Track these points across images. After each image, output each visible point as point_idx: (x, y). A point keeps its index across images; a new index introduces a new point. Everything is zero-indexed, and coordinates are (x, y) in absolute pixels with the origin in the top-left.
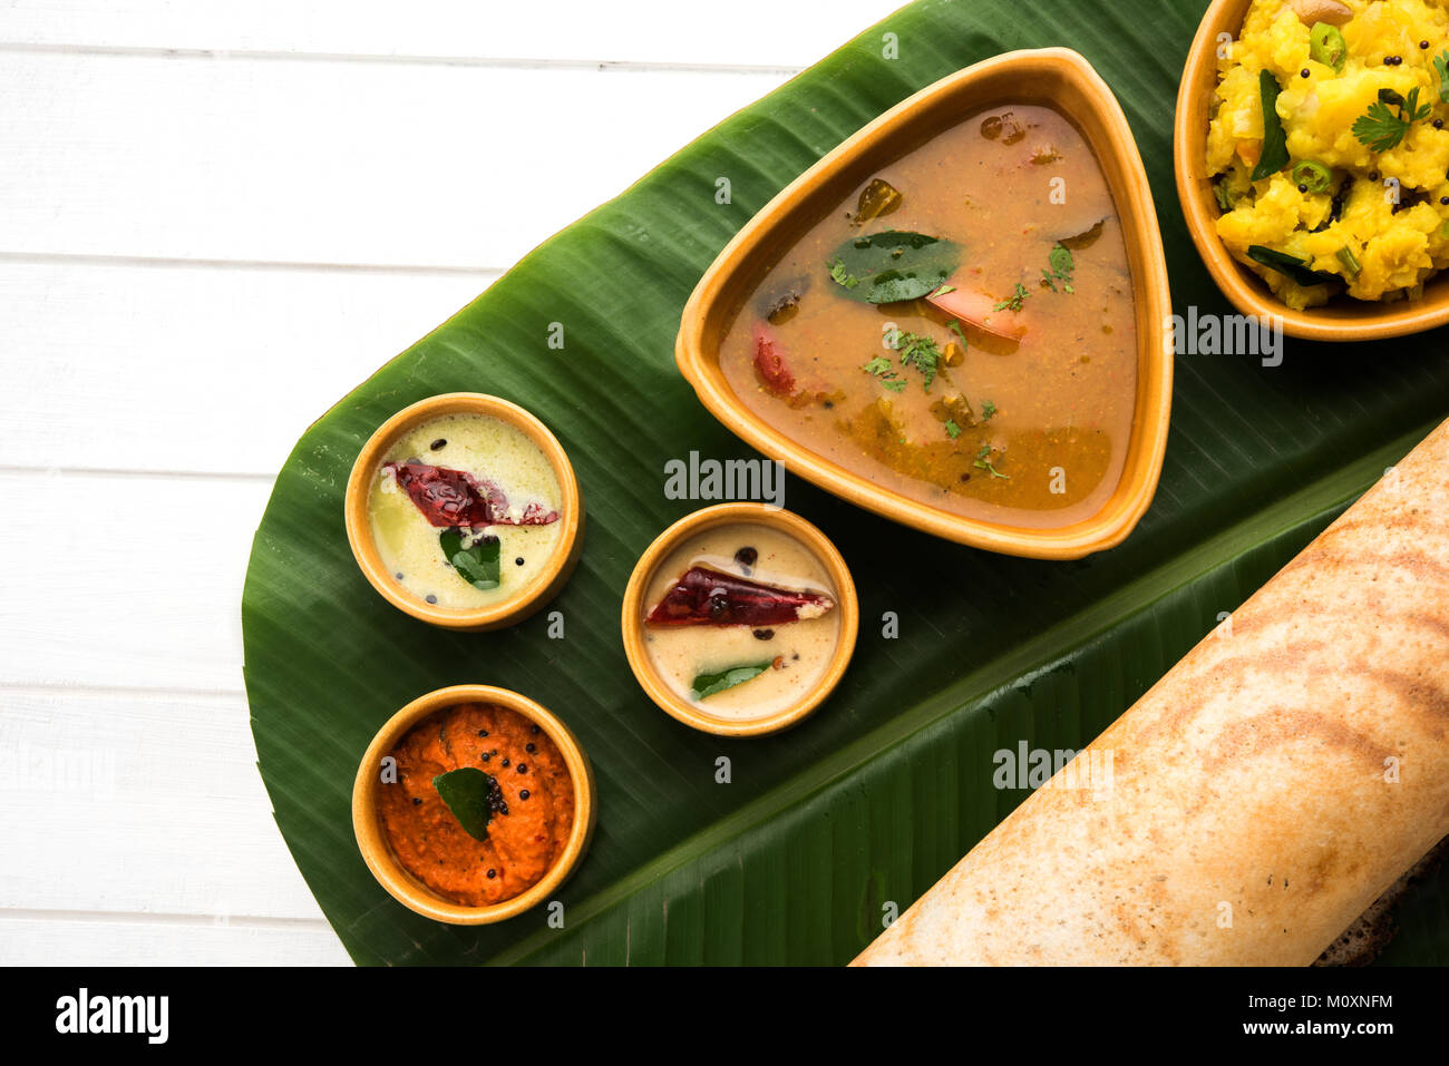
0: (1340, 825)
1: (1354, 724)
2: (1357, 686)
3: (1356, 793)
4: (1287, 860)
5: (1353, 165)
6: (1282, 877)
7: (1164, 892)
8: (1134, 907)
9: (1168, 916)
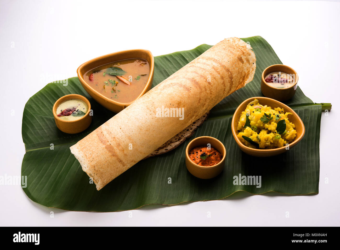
0: (181, 98)
1: (183, 84)
2: (184, 80)
3: (184, 93)
4: (173, 102)
5: (261, 126)
6: (173, 104)
7: (154, 104)
8: (149, 106)
9: (154, 107)
